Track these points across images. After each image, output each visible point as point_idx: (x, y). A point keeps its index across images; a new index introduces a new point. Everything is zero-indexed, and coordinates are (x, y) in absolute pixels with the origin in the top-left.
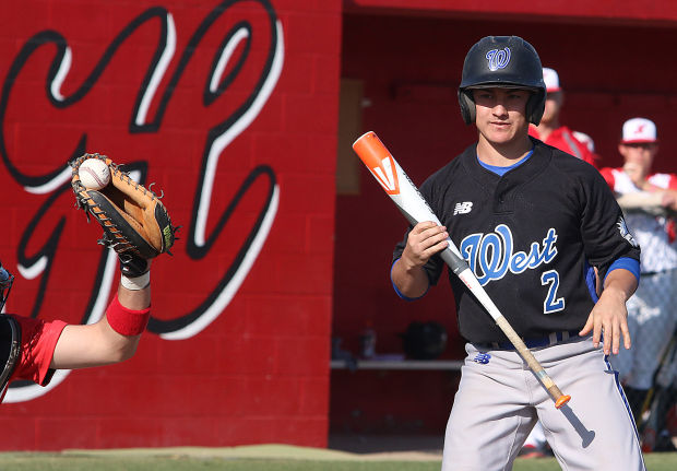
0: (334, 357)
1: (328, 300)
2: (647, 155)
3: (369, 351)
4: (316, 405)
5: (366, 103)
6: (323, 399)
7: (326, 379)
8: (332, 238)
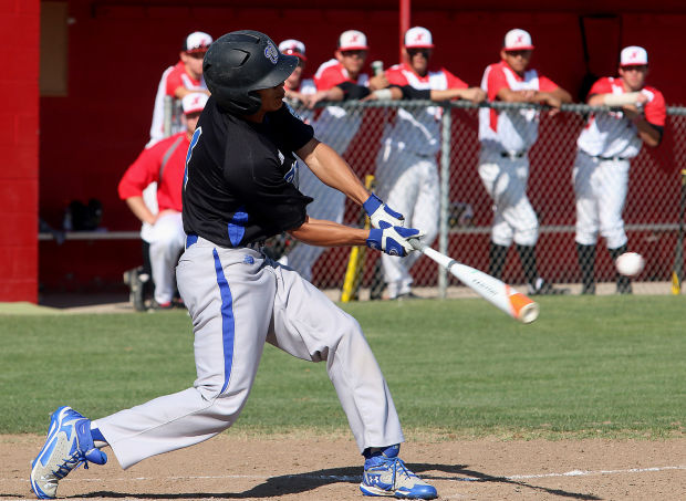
0: (41, 230)
1: (35, 184)
2: (640, 75)
3: (67, 224)
4: (27, 269)
5: (71, 21)
6: (34, 264)
7: (35, 249)
8: (37, 132)
